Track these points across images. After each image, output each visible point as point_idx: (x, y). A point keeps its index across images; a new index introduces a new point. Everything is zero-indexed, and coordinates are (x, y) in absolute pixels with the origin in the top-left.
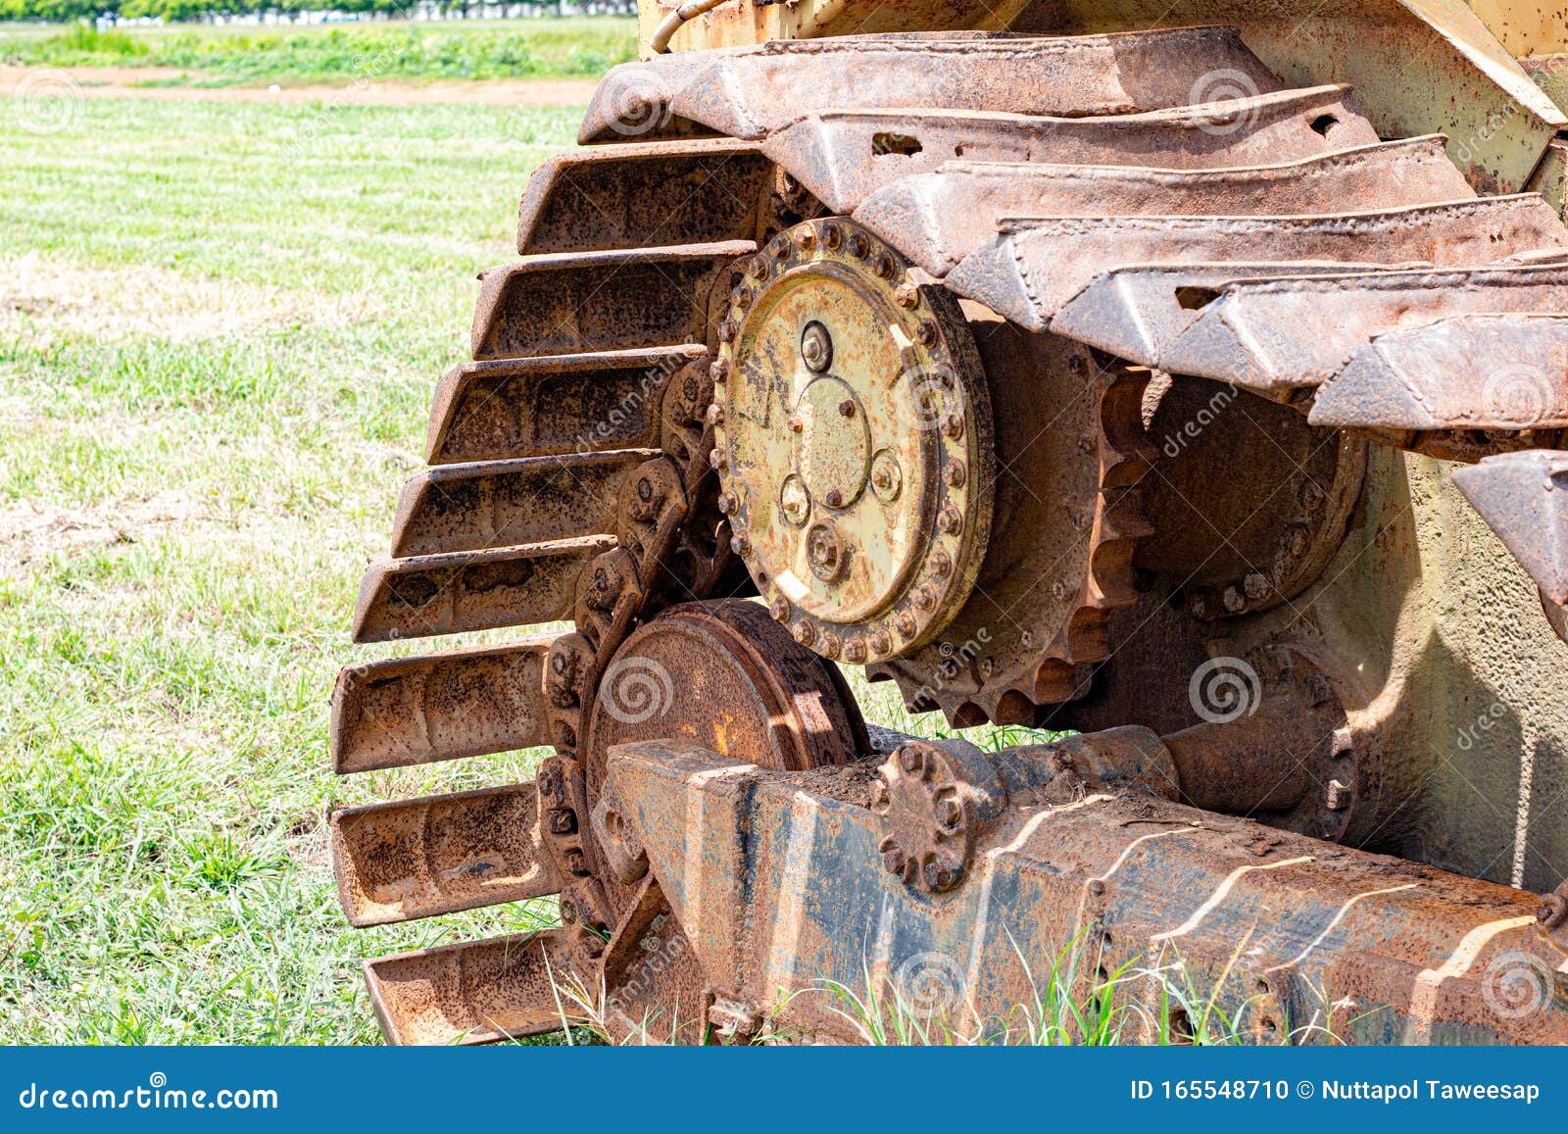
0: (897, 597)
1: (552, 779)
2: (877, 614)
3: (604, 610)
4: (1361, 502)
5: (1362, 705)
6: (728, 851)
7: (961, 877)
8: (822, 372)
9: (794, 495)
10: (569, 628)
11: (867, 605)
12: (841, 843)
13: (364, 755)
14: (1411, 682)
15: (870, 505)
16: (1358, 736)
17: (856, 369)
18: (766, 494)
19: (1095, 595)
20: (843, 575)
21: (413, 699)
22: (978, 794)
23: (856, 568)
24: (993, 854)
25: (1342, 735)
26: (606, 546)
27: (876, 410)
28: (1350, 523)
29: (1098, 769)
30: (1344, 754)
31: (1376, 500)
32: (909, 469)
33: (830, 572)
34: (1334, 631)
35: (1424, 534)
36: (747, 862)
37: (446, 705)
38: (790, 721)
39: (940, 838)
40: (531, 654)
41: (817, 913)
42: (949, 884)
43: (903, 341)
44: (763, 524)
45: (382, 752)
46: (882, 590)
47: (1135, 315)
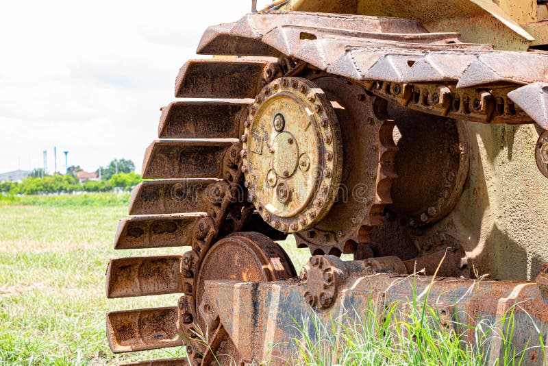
0: (309, 204)
1: (183, 303)
2: (301, 212)
3: (202, 239)
4: (468, 180)
5: (470, 250)
6: (249, 309)
7: (333, 300)
8: (281, 131)
9: (272, 176)
10: (189, 248)
11: (299, 208)
12: (289, 299)
13: (118, 292)
14: (487, 243)
15: (299, 173)
16: (470, 260)
17: (293, 127)
18: (261, 178)
19: (378, 200)
20: (290, 200)
21: (135, 274)
22: (339, 271)
23: (294, 197)
24: (344, 291)
25: (464, 260)
26: (203, 216)
27: (300, 140)
28: (464, 186)
29: (380, 267)
30: (465, 266)
31: (473, 178)
32: (312, 158)
33: (284, 200)
34: (459, 226)
35: (490, 190)
36: (255, 313)
37: (146, 278)
38: (269, 267)
39: (326, 287)
40: (175, 259)
41: (282, 324)
42: (328, 304)
43: (310, 113)
44: (260, 189)
45: (124, 292)
46: (303, 203)
47: (394, 67)
